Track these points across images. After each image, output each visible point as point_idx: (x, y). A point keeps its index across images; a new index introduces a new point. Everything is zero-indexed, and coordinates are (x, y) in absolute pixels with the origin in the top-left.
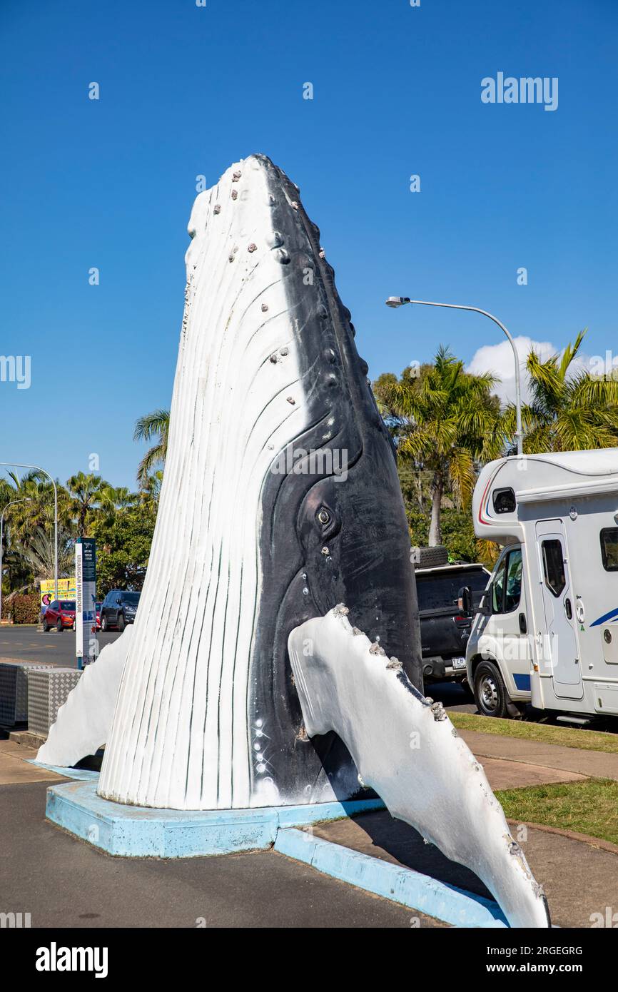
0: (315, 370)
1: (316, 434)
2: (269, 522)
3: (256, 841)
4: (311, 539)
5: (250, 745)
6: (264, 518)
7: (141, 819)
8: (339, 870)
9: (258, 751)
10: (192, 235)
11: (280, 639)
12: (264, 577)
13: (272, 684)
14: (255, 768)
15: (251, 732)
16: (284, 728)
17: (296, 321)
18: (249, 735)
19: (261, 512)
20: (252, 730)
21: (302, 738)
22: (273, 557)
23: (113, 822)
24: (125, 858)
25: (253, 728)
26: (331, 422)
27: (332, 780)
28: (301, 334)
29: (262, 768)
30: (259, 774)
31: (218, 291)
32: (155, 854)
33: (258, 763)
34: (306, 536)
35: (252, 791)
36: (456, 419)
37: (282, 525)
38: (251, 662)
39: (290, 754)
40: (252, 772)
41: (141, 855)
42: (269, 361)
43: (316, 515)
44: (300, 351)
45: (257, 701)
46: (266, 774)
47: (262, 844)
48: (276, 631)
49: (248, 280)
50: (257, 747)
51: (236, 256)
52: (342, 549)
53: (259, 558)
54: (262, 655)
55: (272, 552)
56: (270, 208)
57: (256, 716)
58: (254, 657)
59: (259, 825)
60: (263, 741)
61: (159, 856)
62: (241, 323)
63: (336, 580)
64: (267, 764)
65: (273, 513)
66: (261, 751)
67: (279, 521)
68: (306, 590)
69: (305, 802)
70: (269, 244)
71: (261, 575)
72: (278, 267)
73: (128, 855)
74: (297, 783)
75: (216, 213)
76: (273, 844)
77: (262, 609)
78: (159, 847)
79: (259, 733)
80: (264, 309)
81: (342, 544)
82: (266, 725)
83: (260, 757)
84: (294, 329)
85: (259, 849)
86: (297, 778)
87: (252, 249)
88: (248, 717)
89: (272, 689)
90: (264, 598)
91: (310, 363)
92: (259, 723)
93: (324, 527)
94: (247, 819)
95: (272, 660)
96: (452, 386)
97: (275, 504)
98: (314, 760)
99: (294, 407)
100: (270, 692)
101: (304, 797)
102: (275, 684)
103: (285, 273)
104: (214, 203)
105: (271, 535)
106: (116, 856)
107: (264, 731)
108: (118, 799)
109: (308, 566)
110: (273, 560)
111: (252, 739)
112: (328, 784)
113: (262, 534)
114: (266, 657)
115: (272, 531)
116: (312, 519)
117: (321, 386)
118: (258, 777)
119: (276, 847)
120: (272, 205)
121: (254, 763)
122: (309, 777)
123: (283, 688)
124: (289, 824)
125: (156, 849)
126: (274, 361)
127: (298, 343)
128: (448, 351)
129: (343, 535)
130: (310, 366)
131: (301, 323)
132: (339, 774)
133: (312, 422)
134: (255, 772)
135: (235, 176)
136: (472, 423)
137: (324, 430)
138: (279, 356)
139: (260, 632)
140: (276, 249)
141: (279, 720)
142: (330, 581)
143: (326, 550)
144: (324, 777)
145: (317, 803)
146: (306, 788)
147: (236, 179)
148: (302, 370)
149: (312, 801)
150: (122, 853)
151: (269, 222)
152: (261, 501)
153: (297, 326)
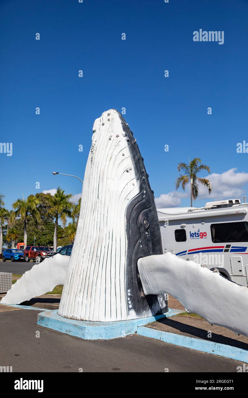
0: (139, 175)
1: (141, 195)
2: (129, 224)
3: (131, 332)
4: (142, 229)
5: (126, 298)
6: (127, 222)
7: (96, 326)
8: (178, 342)
9: (129, 301)
10: (94, 132)
11: (134, 262)
12: (128, 242)
13: (132, 277)
14: (128, 306)
15: (127, 294)
16: (137, 292)
17: (133, 159)
18: (126, 295)
19: (126, 220)
20: (127, 293)
21: (142, 295)
22: (131, 235)
23: (85, 328)
24: (90, 340)
25: (127, 292)
26: (145, 192)
27: (151, 309)
28: (135, 163)
29: (131, 306)
30: (130, 308)
31: (106, 149)
32: (101, 338)
33: (129, 304)
34: (141, 228)
35: (128, 314)
36: (62, 205)
37: (133, 224)
38: (125, 270)
39: (139, 301)
40: (127, 308)
41: (96, 339)
42: (126, 171)
43: (143, 222)
44: (135, 169)
45: (128, 283)
46: (132, 308)
47: (133, 333)
48: (133, 260)
49: (117, 146)
50: (129, 299)
51: (112, 138)
52: (151, 233)
53: (126, 235)
54: (129, 268)
55: (130, 233)
56: (121, 125)
57: (128, 289)
58: (126, 268)
59: (132, 326)
60: (130, 297)
61: (103, 339)
62: (115, 159)
63: (150, 243)
64: (132, 305)
65: (130, 221)
66: (130, 300)
67: (132, 223)
68: (141, 246)
69: (144, 317)
70: (123, 135)
71: (127, 241)
72: (126, 143)
73: (91, 339)
74: (141, 311)
75: (103, 125)
76: (136, 332)
77: (128, 252)
78: (103, 336)
79: (129, 294)
80: (123, 155)
81: (151, 231)
82: (131, 292)
83: (130, 302)
84: (133, 162)
85: (132, 334)
86: (141, 309)
87: (117, 136)
88: (125, 289)
89: (132, 279)
90: (129, 248)
91: (138, 172)
92: (129, 291)
93: (146, 225)
94: (129, 324)
95: (132, 269)
96: (61, 197)
97: (130, 217)
98: (146, 303)
99: (134, 186)
100: (132, 280)
101: (143, 315)
102: (133, 277)
103: (129, 145)
104: (102, 122)
105: (130, 228)
106: (86, 340)
107: (130, 294)
108: (75, 318)
109: (142, 238)
110: (130, 236)
111: (127, 296)
112: (150, 311)
113: (127, 228)
114: (130, 268)
115: (130, 226)
116: (142, 223)
117: (141, 180)
118: (129, 309)
119: (137, 333)
120: (122, 124)
121: (128, 305)
122: (144, 309)
123: (136, 279)
124: (141, 325)
125: (102, 337)
126: (127, 171)
127: (134, 167)
128: (60, 188)
129: (151, 228)
130: (138, 174)
131: (134, 160)
132: (153, 307)
133: (140, 192)
134: (129, 307)
135: (108, 114)
136: (66, 206)
137: (143, 194)
138: (129, 170)
139: (128, 260)
140: (125, 137)
141: (135, 290)
142: (148, 243)
143: (147, 233)
144: (148, 308)
145: (147, 317)
146: (144, 312)
147: (109, 115)
148: (136, 175)
149: (145, 317)
150: (88, 339)
151: (122, 129)
152: (125, 217)
153: (133, 161)
